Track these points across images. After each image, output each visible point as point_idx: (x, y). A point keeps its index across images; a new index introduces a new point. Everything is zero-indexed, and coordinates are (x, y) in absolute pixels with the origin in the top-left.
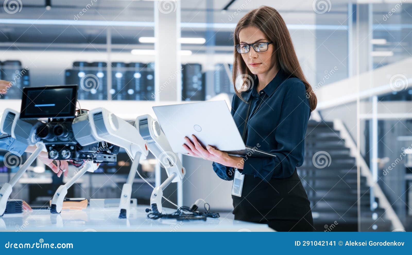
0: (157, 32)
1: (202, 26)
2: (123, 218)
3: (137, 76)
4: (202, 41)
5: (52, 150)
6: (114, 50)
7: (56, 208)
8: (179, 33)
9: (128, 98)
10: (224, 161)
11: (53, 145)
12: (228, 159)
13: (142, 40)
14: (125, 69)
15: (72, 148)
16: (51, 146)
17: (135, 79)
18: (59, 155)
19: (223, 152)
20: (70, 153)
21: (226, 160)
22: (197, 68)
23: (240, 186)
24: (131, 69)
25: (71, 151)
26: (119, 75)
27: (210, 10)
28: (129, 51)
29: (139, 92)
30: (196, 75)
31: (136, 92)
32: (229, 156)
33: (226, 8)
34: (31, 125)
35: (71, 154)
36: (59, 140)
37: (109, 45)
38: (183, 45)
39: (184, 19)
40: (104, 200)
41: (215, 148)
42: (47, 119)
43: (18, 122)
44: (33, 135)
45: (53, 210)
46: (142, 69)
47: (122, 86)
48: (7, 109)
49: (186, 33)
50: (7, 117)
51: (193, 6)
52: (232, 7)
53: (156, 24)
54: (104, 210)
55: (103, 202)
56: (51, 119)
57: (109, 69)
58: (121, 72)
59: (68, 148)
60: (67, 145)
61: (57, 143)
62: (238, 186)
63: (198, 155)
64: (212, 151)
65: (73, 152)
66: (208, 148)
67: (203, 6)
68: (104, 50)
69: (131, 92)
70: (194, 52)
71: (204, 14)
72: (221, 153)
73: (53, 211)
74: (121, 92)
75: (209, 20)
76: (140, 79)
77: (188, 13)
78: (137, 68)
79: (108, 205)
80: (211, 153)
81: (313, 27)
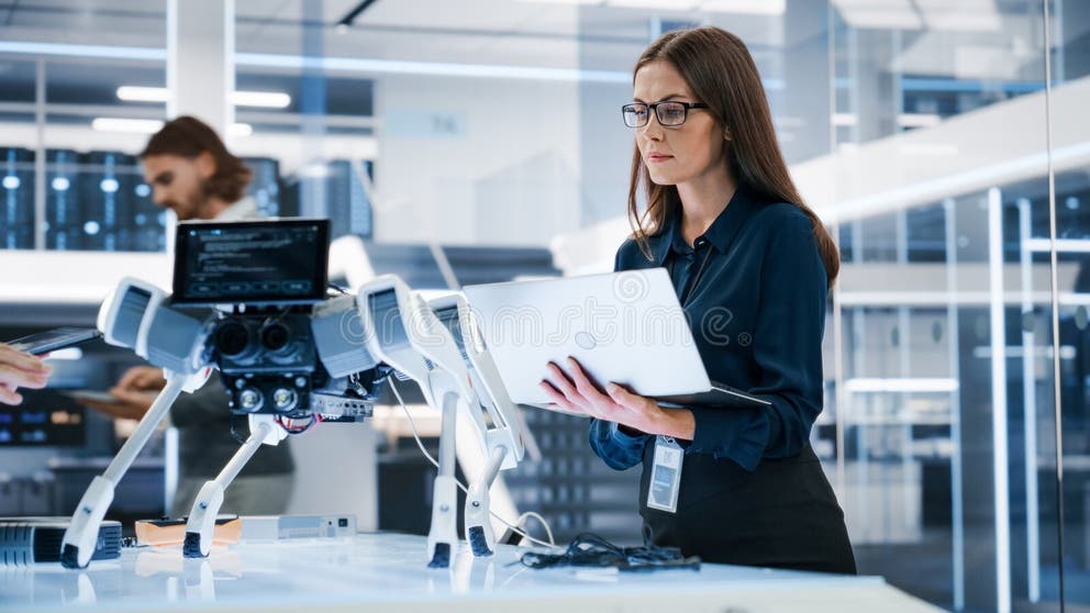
0: (172, 74)
1: (292, 63)
2: (442, 566)
3: (110, 186)
4: (282, 100)
5: (246, 387)
6: (53, 119)
7: (198, 544)
8: (230, 79)
9: (85, 243)
10: (647, 420)
11: (249, 376)
12: (659, 415)
13: (125, 93)
14: (75, 168)
15: (301, 382)
16: (242, 376)
17: (102, 195)
18: (265, 403)
19: (649, 398)
20: (296, 396)
21: (652, 419)
22: (267, 172)
23: (672, 485)
24: (93, 168)
25: (299, 390)
26: (61, 184)
27: (311, 24)
28: (86, 120)
29: (115, 230)
30: (265, 187)
31: (103, 229)
32: (661, 408)
33: (348, 20)
34: (195, 322)
35: (299, 397)
36: (267, 363)
37: (41, 107)
38: (240, 109)
39: (243, 45)
40: (277, 518)
41: (628, 389)
42: (229, 308)
43: (158, 314)
44: (199, 348)
45: (192, 544)
46: (124, 170)
47: (68, 213)
48: (128, 278)
49: (247, 80)
50: (126, 300)
51: (264, 12)
52: (365, 18)
53: (170, 55)
54: (279, 544)
55: (276, 525)
56: (242, 308)
57: (40, 166)
58: (67, 176)
59: (289, 384)
60: (289, 375)
61: (260, 370)
62: (668, 485)
63: (580, 408)
64: (621, 398)
65: (303, 394)
66: (611, 390)
67: (294, 11)
68: (29, 118)
69: (92, 228)
70: (260, 128)
71: (295, 32)
72: (644, 403)
73: (191, 551)
74: (65, 228)
75: (311, 48)
76: (116, 194)
77: (251, 28)
78: (109, 167)
79: (287, 532)
80: (618, 401)
81: (573, 75)
